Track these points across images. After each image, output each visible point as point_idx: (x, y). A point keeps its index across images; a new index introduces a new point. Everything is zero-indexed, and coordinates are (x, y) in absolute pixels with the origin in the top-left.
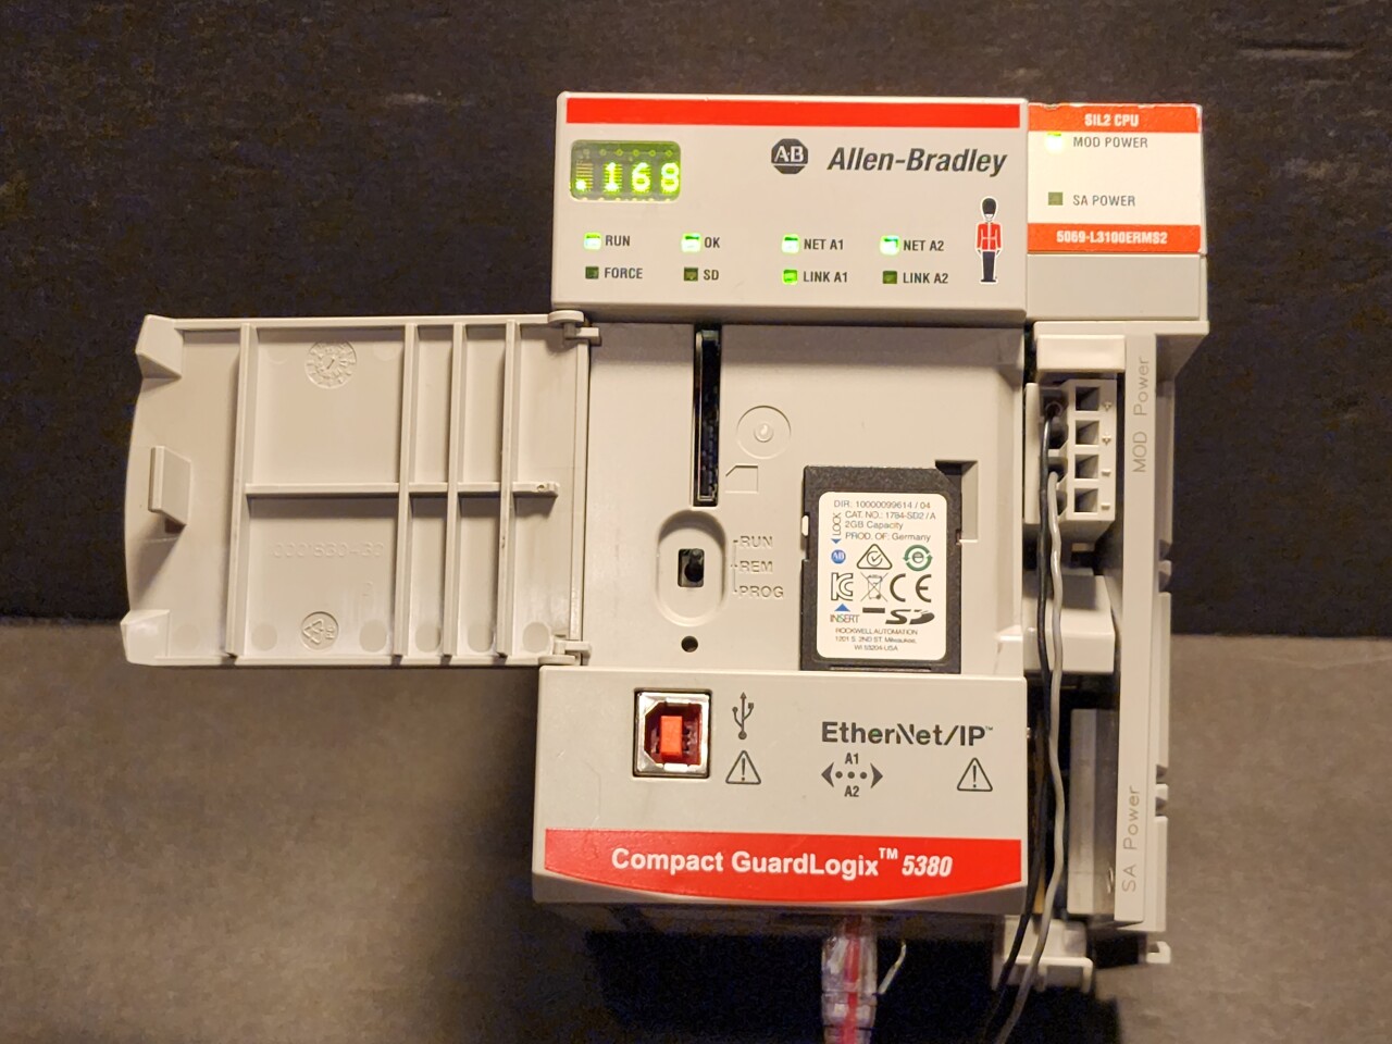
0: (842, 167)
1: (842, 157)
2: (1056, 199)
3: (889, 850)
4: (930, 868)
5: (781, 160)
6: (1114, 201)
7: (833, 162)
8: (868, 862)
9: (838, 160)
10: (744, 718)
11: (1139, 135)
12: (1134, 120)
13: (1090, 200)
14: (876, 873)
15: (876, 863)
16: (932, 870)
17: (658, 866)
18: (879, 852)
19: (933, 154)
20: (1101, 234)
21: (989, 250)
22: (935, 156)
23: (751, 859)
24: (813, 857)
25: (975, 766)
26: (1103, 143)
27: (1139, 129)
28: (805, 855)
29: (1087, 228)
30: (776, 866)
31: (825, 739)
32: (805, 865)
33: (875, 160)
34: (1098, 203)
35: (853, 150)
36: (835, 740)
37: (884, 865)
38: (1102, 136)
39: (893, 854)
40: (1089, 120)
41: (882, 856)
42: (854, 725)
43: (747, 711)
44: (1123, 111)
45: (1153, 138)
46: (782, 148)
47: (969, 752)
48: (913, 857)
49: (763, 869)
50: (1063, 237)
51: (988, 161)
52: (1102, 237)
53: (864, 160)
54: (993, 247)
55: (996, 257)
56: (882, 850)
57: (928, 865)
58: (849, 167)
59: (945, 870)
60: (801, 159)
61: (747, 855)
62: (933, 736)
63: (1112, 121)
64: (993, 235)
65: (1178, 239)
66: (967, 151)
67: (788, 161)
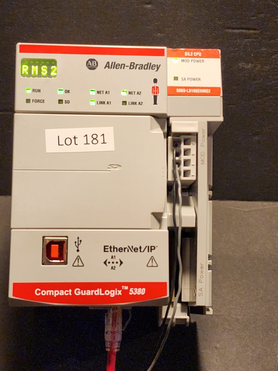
0: (109, 68)
1: (109, 65)
2: (176, 78)
3: (125, 287)
4: (138, 292)
5: (89, 65)
6: (194, 79)
7: (106, 66)
8: (118, 291)
9: (108, 66)
10: (78, 245)
11: (201, 59)
12: (200, 55)
13: (186, 79)
14: (121, 294)
15: (121, 291)
16: (139, 293)
17: (50, 294)
18: (122, 287)
19: (137, 64)
20: (190, 90)
21: (155, 95)
22: (138, 65)
23: (80, 291)
24: (101, 290)
25: (152, 258)
26: (190, 61)
27: (201, 57)
28: (98, 289)
29: (186, 88)
30: (89, 293)
31: (105, 251)
32: (98, 292)
33: (119, 66)
34: (189, 80)
35: (112, 63)
36: (108, 251)
37: (124, 291)
38: (190, 59)
39: (126, 288)
40: (186, 54)
41: (123, 289)
42: (114, 246)
43: (79, 242)
44: (196, 51)
45: (206, 60)
46: (90, 62)
47: (150, 254)
48: (133, 289)
49: (85, 294)
50: (178, 91)
51: (155, 66)
52: (190, 91)
53: (116, 66)
54: (157, 94)
55: (158, 97)
56: (123, 287)
57: (137, 291)
58: (111, 68)
59: (143, 293)
60: (96, 65)
61: (79, 290)
62: (139, 249)
63: (193, 55)
64: (157, 90)
65: (214, 91)
66: (148, 63)
67: (92, 66)
